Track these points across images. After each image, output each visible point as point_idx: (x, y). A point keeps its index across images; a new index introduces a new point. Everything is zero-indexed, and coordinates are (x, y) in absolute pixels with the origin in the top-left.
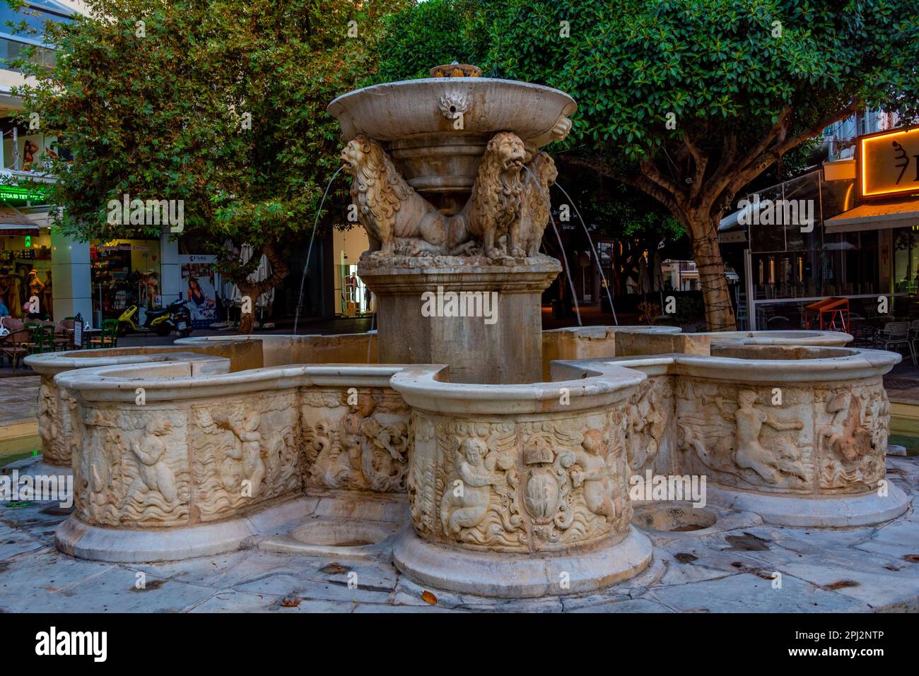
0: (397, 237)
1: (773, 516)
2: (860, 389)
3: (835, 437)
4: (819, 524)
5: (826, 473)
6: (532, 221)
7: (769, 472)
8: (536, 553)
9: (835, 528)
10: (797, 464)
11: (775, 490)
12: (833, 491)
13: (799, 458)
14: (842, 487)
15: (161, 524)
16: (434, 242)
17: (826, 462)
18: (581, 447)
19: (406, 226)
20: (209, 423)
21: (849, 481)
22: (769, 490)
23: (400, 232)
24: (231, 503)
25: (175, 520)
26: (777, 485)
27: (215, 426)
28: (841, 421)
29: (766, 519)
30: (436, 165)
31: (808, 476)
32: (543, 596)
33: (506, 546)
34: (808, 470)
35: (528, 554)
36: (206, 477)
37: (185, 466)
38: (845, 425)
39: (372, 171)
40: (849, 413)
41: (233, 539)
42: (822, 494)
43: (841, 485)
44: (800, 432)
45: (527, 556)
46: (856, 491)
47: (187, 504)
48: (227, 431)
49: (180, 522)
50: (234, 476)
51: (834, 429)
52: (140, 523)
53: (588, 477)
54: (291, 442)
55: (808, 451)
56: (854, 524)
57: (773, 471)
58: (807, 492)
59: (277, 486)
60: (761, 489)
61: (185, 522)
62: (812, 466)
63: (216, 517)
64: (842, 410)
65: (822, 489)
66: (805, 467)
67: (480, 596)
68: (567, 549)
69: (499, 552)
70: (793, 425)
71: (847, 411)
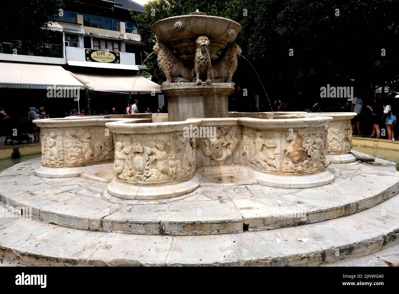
0: (173, 77)
1: (261, 181)
2: (303, 132)
3: (288, 151)
4: (277, 186)
5: (284, 166)
6: (228, 70)
7: (264, 164)
8: (137, 184)
9: (284, 188)
10: (274, 161)
11: (266, 171)
12: (288, 174)
13: (274, 159)
14: (293, 172)
15: (55, 166)
16: (186, 78)
17: (285, 161)
18: (155, 147)
19: (176, 73)
20: (69, 135)
21: (295, 170)
22: (264, 171)
23: (174, 75)
24: (77, 161)
25: (59, 165)
26: (266, 170)
27: (72, 136)
28: (292, 145)
29: (259, 182)
30: (184, 50)
31: (277, 167)
32: (134, 200)
33: (129, 181)
34: (278, 164)
35: (135, 184)
36: (68, 153)
37: (61, 149)
38: (294, 146)
39: (162, 53)
40: (296, 141)
41: (75, 173)
42: (284, 174)
43: (292, 171)
44: (276, 149)
45: (135, 185)
46: (299, 174)
47: (62, 160)
48: (76, 138)
49: (61, 166)
50: (78, 153)
51: (288, 148)
52: (50, 166)
53: (157, 158)
54: (107, 144)
55: (278, 157)
56: (293, 187)
57: (265, 164)
58: (278, 173)
59: (99, 158)
60: (262, 171)
61: (62, 166)
62: (280, 162)
63: (72, 165)
64: (293, 140)
65: (284, 172)
66: (276, 163)
67: (116, 197)
68: (149, 184)
69: (127, 183)
70: (272, 146)
71: (295, 141)
